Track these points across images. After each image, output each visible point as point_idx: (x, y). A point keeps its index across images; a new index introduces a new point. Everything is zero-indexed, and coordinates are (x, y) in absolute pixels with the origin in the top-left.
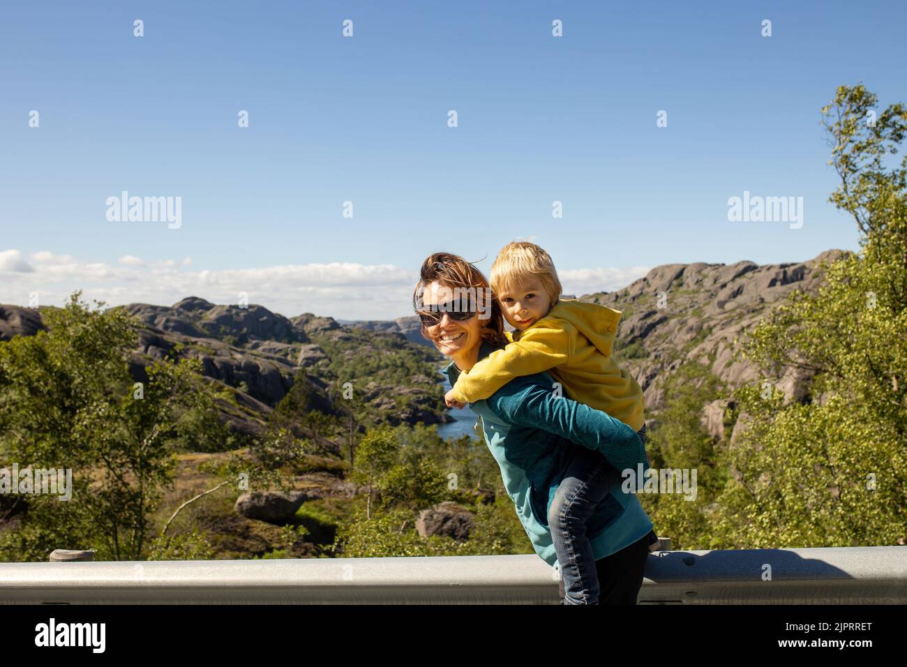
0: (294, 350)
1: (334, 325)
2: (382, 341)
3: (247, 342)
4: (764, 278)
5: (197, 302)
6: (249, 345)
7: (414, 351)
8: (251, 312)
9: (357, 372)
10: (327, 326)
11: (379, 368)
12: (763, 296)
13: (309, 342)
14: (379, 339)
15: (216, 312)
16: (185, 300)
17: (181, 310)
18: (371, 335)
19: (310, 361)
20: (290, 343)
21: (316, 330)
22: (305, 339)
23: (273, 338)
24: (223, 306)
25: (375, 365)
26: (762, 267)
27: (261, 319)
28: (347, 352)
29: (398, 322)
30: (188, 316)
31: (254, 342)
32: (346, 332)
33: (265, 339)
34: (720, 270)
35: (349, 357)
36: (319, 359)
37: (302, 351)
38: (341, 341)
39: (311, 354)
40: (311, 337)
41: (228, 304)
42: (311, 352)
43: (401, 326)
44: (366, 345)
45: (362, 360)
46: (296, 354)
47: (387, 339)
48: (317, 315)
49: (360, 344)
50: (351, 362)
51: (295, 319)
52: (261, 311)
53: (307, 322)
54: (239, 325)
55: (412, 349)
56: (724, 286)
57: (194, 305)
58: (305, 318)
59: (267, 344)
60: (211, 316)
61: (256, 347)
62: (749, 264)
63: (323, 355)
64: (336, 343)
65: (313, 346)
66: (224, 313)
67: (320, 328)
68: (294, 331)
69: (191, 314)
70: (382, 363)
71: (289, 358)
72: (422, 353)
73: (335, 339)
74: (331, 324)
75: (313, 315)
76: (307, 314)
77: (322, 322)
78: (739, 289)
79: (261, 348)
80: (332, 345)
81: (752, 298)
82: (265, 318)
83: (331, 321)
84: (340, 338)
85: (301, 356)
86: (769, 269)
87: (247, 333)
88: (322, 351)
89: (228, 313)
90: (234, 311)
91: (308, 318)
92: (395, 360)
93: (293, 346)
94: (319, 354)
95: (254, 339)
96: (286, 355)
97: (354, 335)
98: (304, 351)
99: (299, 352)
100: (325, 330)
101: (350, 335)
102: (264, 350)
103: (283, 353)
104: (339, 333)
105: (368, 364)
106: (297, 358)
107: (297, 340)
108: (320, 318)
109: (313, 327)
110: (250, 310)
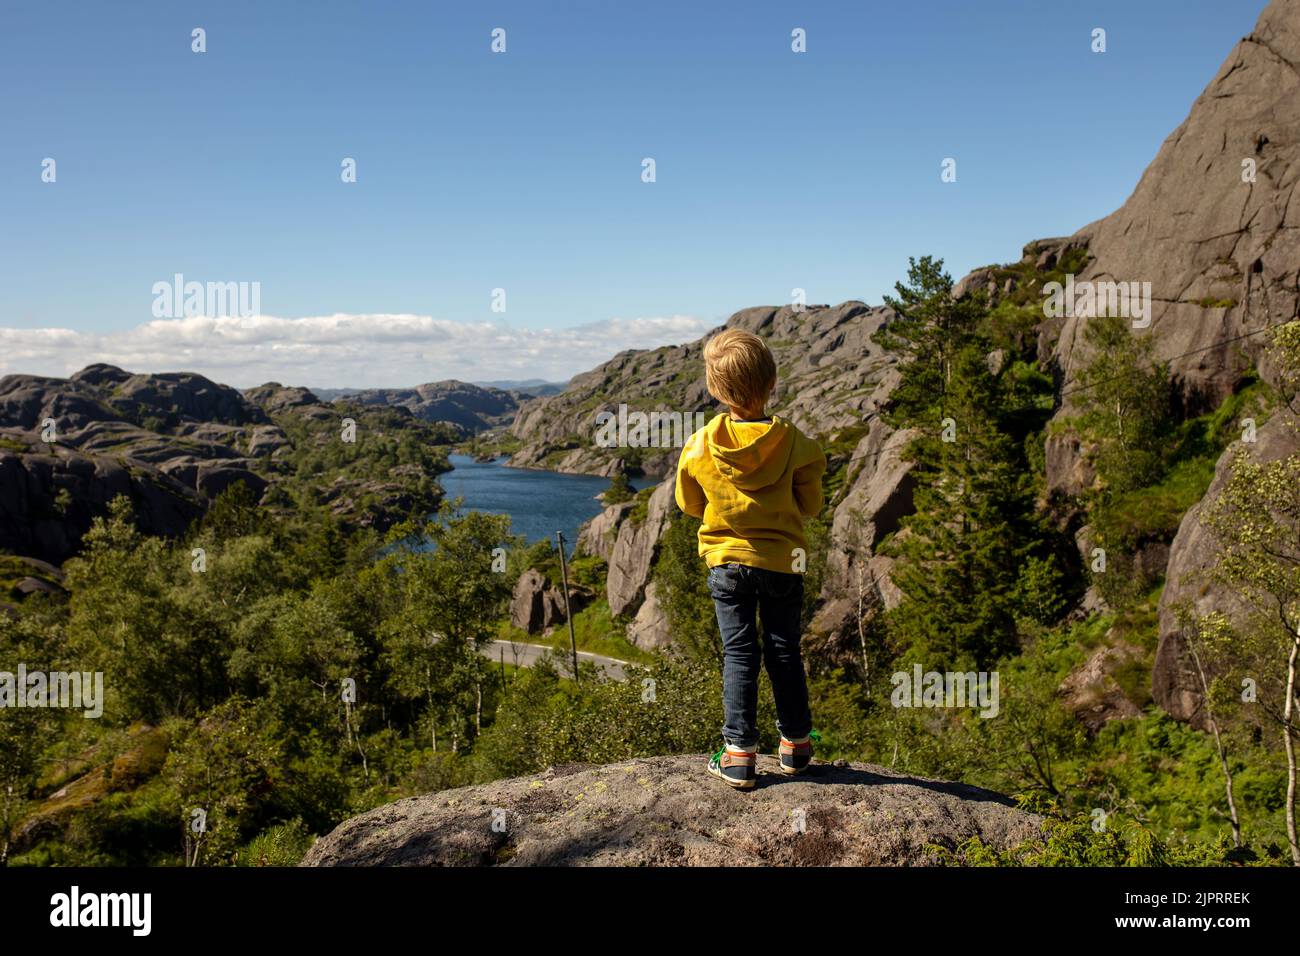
0: (243, 435)
1: (308, 397)
2: (374, 418)
3: (178, 425)
4: (872, 324)
5: (105, 371)
6: (180, 430)
7: (420, 430)
8: (183, 384)
9: (325, 462)
10: (298, 399)
11: (358, 456)
12: (869, 348)
13: (269, 421)
14: (371, 415)
15: (133, 385)
16: (88, 368)
17: (83, 382)
18: (360, 410)
19: (265, 450)
20: (240, 424)
21: (283, 405)
22: (262, 418)
23: (215, 418)
24: (144, 376)
25: (353, 452)
26: (872, 309)
27: (199, 393)
28: (319, 435)
29: (419, 390)
30: (91, 391)
31: (187, 424)
32: (325, 407)
33: (203, 421)
34: (821, 313)
35: (320, 442)
36: (278, 446)
37: (255, 436)
38: (316, 420)
39: (266, 439)
40: (272, 415)
41: (149, 372)
42: (267, 436)
43: (424, 395)
45: (336, 445)
46: (247, 440)
47: (383, 415)
48: (285, 385)
50: (323, 448)
51: (253, 391)
52: (199, 381)
53: (270, 394)
54: (166, 402)
55: (416, 428)
56: (822, 335)
57: (102, 375)
58: (267, 390)
59: (205, 428)
60: (126, 390)
61: (189, 431)
62: (853, 306)
63: (284, 440)
64: (308, 422)
65: (269, 428)
66: (144, 386)
67: (287, 403)
68: (246, 408)
69: (96, 389)
70: (363, 450)
71: (236, 446)
72: (431, 433)
73: (309, 417)
74: (304, 396)
75: (279, 385)
76: (271, 384)
77: (291, 394)
78: (839, 339)
79: (197, 433)
80: (302, 426)
81: (855, 350)
82: (204, 391)
83: (303, 393)
84: (314, 416)
85: (253, 442)
86: (881, 312)
87: (178, 413)
88: (283, 435)
89: (149, 386)
90: (159, 383)
91: (273, 389)
92: (384, 445)
93: (243, 429)
94: (277, 439)
95: (188, 421)
96: (233, 441)
97: (334, 411)
98: (258, 435)
99: (250, 437)
100: (295, 405)
101: (330, 410)
102: (201, 436)
103: (226, 439)
104: (313, 409)
105: (342, 452)
106: (247, 445)
107: (249, 421)
108: (288, 389)
109: (278, 402)
110: (182, 380)
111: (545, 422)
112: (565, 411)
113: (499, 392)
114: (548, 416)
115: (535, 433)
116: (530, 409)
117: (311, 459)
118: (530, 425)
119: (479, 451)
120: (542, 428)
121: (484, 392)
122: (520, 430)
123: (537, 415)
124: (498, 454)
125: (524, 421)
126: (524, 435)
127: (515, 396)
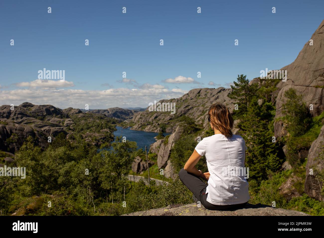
1: (80, 111)
3: (46, 118)
4: (226, 93)
5: (28, 104)
6: (47, 120)
9: (84, 128)
10: (77, 112)
12: (225, 99)
14: (96, 116)
15: (35, 108)
16: (23, 103)
17: (22, 107)
18: (93, 115)
19: (68, 125)
21: (73, 113)
22: (68, 117)
23: (55, 117)
24: (38, 105)
25: (91, 126)
26: (226, 89)
27: (51, 110)
28: (82, 121)
29: (108, 110)
30: (24, 109)
31: (48, 118)
32: (84, 114)
33: (53, 117)
34: (213, 90)
35: (83, 123)
36: (71, 124)
37: (66, 121)
38: (82, 117)
39: (69, 122)
40: (70, 116)
43: (109, 111)
44: (90, 118)
45: (87, 124)
46: (64, 122)
47: (99, 116)
49: (88, 118)
50: (83, 125)
51: (66, 110)
52: (52, 107)
53: (70, 110)
54: (43, 112)
55: (107, 119)
56: (213, 96)
58: (69, 109)
59: (53, 119)
60: (33, 109)
61: (49, 120)
62: (221, 89)
63: (73, 122)
64: (79, 118)
65: (69, 119)
66: (37, 108)
67: (74, 113)
68: (64, 114)
69: (25, 109)
70: (94, 125)
71: (61, 124)
72: (111, 121)
73: (80, 116)
77: (75, 110)
78: (218, 97)
79: (51, 120)
81: (222, 100)
82: (53, 109)
83: (78, 110)
85: (65, 123)
86: (229, 90)
87: (46, 115)
89: (39, 108)
90: (41, 107)
91: (71, 109)
92: (99, 124)
93: (63, 119)
94: (72, 122)
96: (60, 122)
97: (86, 115)
98: (67, 121)
99: (65, 121)
100: (76, 113)
102: (52, 121)
103: (58, 122)
105: (88, 125)
106: (64, 124)
107: (65, 117)
108: (75, 109)
109: (72, 112)
110: (47, 107)
111: (141, 118)
112: (146, 115)
113: (129, 110)
114: (142, 117)
115: (138, 121)
116: (137, 115)
117: (80, 127)
118: (137, 119)
119: (124, 125)
120: (140, 120)
121: (125, 110)
122: (134, 120)
123: (139, 116)
124: (128, 126)
125: (135, 118)
126: (135, 121)
127: (133, 111)
